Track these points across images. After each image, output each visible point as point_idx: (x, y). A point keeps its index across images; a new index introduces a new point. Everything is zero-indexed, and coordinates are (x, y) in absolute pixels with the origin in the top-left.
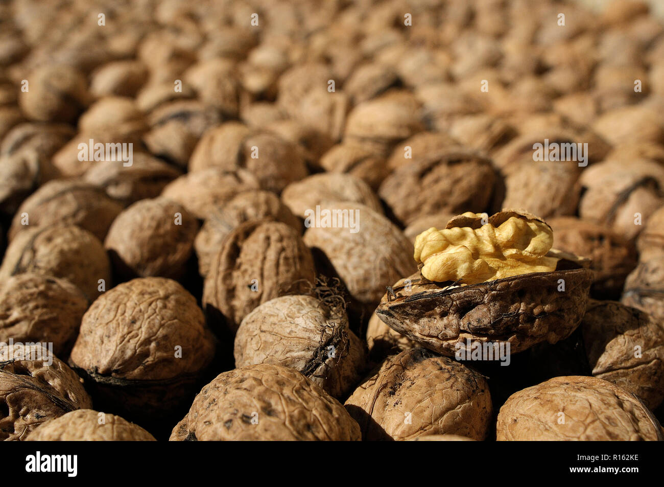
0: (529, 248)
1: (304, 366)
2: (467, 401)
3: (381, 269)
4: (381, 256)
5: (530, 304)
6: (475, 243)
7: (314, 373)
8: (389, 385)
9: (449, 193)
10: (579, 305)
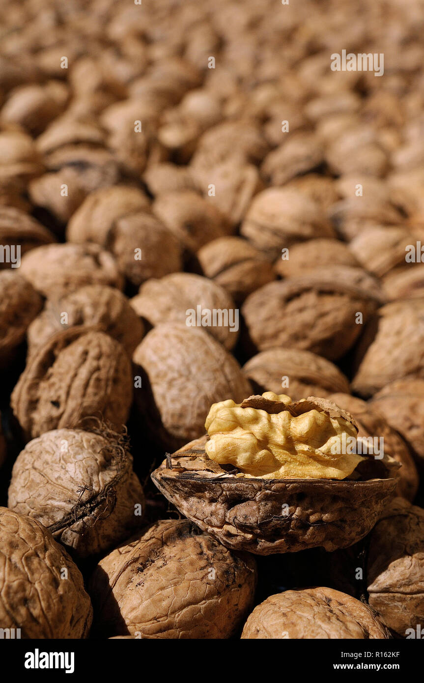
0: (324, 448)
1: (62, 517)
2: (215, 597)
3: (199, 407)
4: (202, 394)
5: (307, 509)
6: (266, 430)
7: (71, 527)
8: (140, 561)
9: (311, 326)
10: (367, 517)
